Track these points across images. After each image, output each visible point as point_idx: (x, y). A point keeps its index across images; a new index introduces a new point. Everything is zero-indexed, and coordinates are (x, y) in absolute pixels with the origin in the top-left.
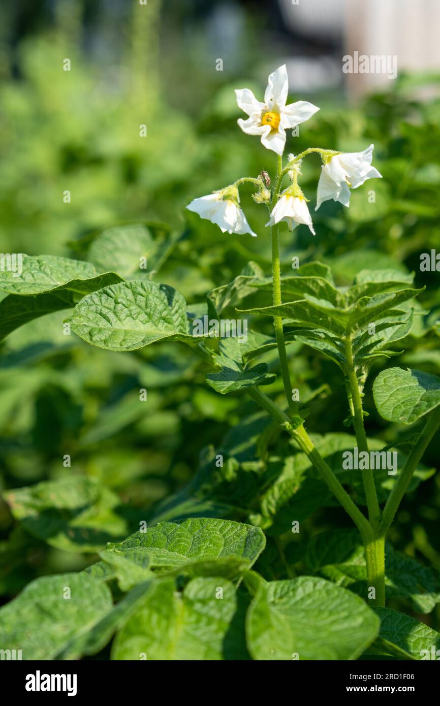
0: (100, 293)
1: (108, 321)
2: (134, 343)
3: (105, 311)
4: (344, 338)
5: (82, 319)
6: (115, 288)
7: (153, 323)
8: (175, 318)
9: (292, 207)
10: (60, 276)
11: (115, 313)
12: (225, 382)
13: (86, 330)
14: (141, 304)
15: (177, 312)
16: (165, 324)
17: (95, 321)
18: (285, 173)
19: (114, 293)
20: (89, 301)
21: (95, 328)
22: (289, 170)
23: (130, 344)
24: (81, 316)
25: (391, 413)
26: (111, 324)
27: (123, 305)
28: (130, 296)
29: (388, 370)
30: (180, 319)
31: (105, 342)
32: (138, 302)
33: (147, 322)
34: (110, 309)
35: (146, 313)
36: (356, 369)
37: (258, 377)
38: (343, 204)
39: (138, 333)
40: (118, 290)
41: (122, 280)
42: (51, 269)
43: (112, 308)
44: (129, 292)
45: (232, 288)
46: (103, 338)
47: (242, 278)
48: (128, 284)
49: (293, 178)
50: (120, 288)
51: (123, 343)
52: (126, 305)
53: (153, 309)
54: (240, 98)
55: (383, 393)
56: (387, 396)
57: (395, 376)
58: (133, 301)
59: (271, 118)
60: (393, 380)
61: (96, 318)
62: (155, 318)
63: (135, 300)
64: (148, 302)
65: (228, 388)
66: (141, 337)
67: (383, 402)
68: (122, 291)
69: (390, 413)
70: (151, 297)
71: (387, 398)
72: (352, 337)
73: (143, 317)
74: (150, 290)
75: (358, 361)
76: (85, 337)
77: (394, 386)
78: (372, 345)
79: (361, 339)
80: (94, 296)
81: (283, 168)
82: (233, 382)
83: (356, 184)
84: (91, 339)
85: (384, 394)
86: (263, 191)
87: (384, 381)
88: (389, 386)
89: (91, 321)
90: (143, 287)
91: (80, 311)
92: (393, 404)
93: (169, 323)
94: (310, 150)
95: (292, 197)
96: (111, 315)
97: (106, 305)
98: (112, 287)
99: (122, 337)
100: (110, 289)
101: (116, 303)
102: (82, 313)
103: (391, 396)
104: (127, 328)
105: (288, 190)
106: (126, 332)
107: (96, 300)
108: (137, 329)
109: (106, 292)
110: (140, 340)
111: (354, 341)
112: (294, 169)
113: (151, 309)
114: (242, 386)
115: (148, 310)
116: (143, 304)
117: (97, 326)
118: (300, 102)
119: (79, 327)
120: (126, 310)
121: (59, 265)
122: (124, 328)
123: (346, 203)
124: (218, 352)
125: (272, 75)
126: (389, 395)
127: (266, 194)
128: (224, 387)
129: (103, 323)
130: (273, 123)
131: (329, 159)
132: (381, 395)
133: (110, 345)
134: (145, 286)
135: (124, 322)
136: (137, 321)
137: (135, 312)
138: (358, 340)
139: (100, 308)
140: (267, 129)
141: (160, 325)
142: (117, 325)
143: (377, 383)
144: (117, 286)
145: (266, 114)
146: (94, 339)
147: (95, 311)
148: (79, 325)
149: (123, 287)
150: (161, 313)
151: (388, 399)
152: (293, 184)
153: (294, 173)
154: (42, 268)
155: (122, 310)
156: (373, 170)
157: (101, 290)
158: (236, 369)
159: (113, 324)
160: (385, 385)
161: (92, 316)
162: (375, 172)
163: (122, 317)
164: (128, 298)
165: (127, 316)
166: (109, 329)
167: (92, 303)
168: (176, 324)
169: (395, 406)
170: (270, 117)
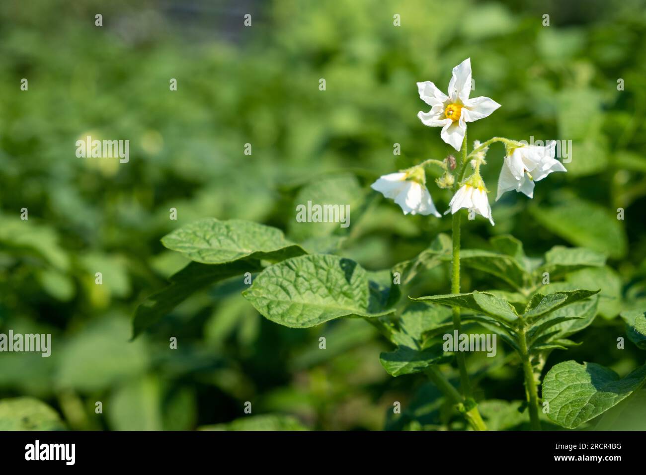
0: (282, 265)
1: (288, 293)
2: (311, 319)
3: (285, 283)
4: (517, 330)
5: (261, 291)
6: (297, 261)
7: (334, 297)
8: (355, 292)
9: (471, 198)
10: (246, 242)
11: (295, 286)
12: (398, 363)
13: (265, 303)
14: (322, 278)
15: (358, 286)
16: (346, 299)
17: (275, 293)
18: (469, 160)
19: (295, 266)
20: (271, 273)
21: (274, 301)
22: (472, 158)
23: (306, 320)
24: (261, 288)
25: (557, 414)
26: (290, 297)
27: (304, 278)
28: (312, 269)
29: (562, 363)
30: (361, 293)
31: (282, 316)
32: (319, 276)
33: (327, 296)
34: (291, 282)
35: (327, 287)
36: (531, 359)
37: (431, 360)
38: (526, 194)
39: (317, 308)
40: (300, 263)
41: (305, 253)
42: (239, 236)
43: (293, 280)
44: (311, 266)
45: (417, 264)
46: (281, 312)
47: (427, 254)
48: (311, 257)
49: (475, 168)
50: (302, 261)
51: (300, 319)
52: (307, 279)
53: (334, 284)
54: (422, 90)
55: (553, 389)
56: (557, 393)
57: (568, 371)
58: (315, 274)
59: (453, 111)
60: (565, 375)
61: (276, 290)
62: (335, 293)
63: (317, 273)
64: (329, 276)
65: (401, 370)
66: (318, 312)
67: (551, 400)
68: (304, 264)
69: (556, 412)
70: (332, 271)
71: (556, 395)
72: (525, 330)
73: (324, 290)
74: (332, 264)
75: (533, 351)
76: (263, 310)
77: (565, 382)
78: (550, 335)
79: (535, 332)
80: (276, 268)
81: (468, 155)
82: (406, 363)
83: (539, 176)
84: (269, 313)
85: (554, 391)
86: (447, 177)
87: (556, 376)
88: (560, 382)
89: (271, 293)
90: (325, 261)
91: (260, 282)
92: (561, 403)
93: (350, 297)
94: (495, 139)
95: (471, 188)
96: (291, 288)
97: (288, 277)
98: (294, 259)
99: (299, 312)
100: (292, 262)
101: (298, 276)
102: (263, 284)
103: (560, 394)
104: (306, 301)
105: (470, 180)
106: (305, 306)
107: (278, 272)
108: (316, 303)
109: (287, 265)
110: (317, 316)
111: (527, 333)
112: (477, 159)
113: (331, 284)
114: (415, 368)
115: (329, 284)
116: (324, 278)
117: (275, 299)
118: (482, 98)
119: (258, 300)
120: (306, 283)
121: (247, 231)
122: (302, 302)
123: (529, 193)
124: (397, 327)
125: (456, 68)
126: (559, 392)
127: (450, 179)
128: (395, 369)
129: (282, 296)
130: (454, 116)
131: (512, 150)
132: (550, 391)
133: (286, 319)
134: (328, 261)
135: (304, 296)
136: (317, 295)
137: (315, 286)
138: (533, 332)
139: (281, 280)
140: (448, 122)
141: (340, 300)
142: (296, 298)
143: (548, 378)
144: (299, 258)
145: (449, 106)
146: (271, 312)
147: (275, 283)
148: (258, 298)
149: (305, 260)
150: (341, 287)
151: (557, 397)
152: (475, 174)
153: (477, 163)
154: (230, 234)
155: (302, 283)
156: (557, 164)
157: (283, 262)
158: (413, 347)
159: (292, 297)
160: (557, 380)
161: (271, 288)
162: (559, 165)
163: (302, 290)
164: (310, 271)
165: (307, 290)
166: (287, 302)
167: (273, 275)
168: (357, 298)
169: (563, 405)
170: (451, 110)
